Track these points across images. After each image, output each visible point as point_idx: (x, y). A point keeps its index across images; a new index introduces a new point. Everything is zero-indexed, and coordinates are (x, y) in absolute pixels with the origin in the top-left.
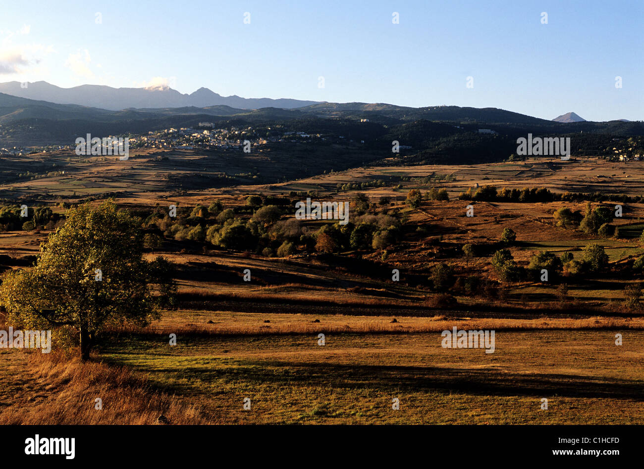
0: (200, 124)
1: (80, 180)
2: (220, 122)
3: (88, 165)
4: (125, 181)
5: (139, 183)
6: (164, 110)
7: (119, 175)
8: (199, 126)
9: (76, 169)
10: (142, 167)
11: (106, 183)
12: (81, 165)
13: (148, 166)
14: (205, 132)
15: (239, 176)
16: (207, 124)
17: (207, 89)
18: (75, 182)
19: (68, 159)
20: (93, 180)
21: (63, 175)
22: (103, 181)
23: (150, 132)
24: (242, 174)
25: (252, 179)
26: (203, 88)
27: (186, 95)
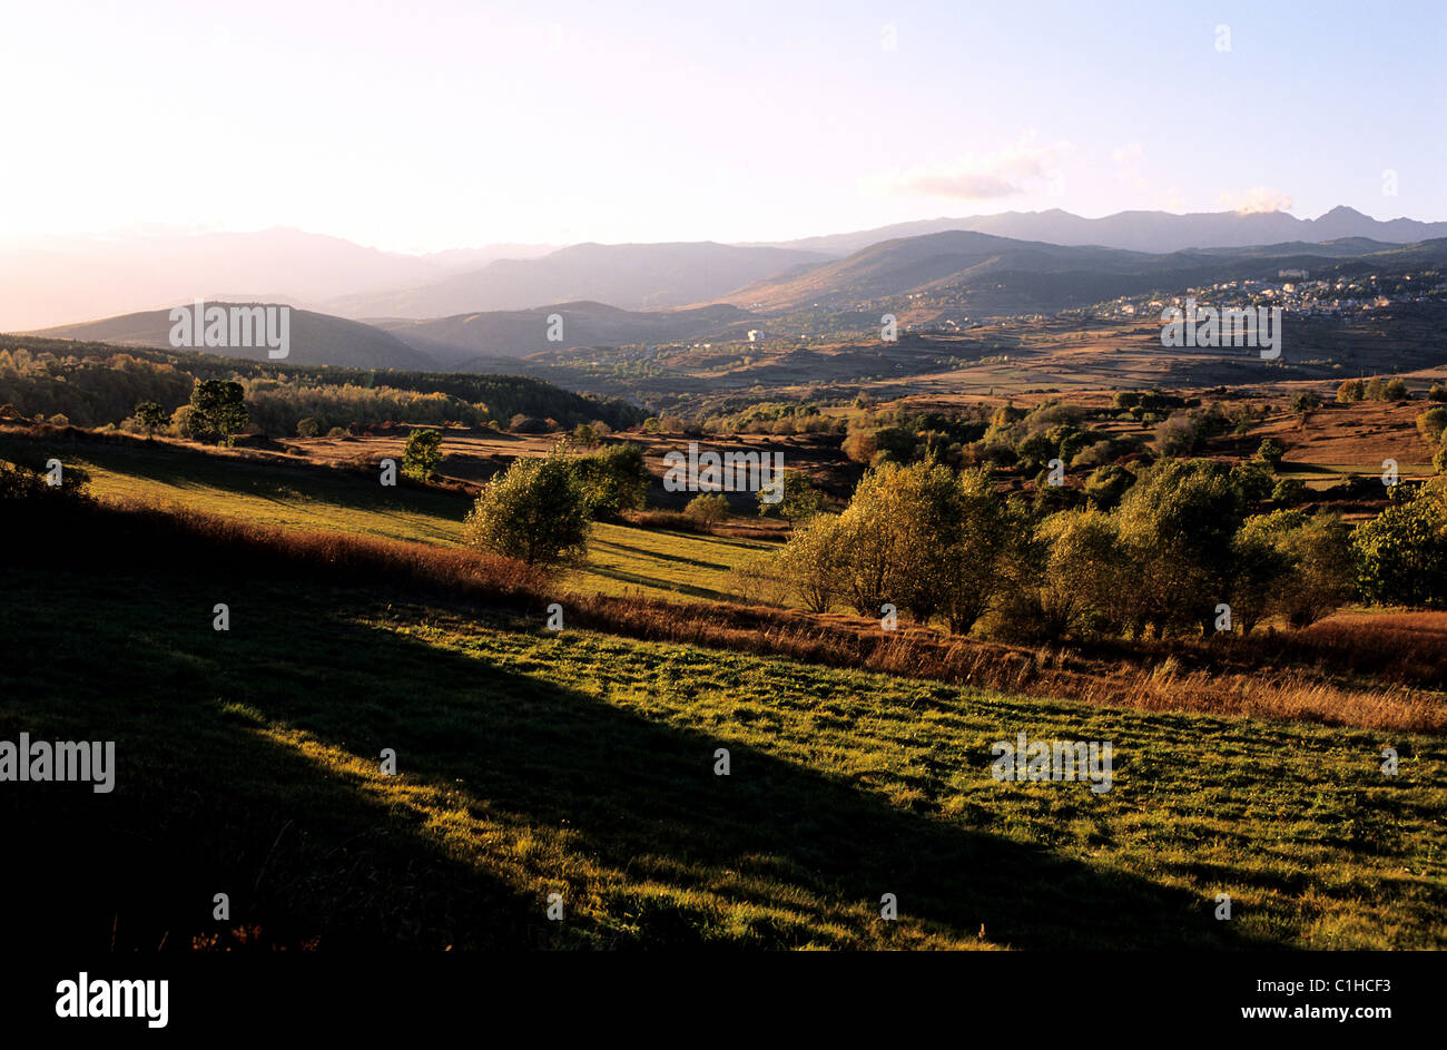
0: (1282, 274)
1: (1026, 370)
2: (1321, 269)
3: (1051, 345)
4: (1095, 371)
5: (1115, 376)
6: (1248, 250)
7: (1090, 362)
8: (1278, 277)
9: (1030, 353)
10: (1137, 349)
11: (1063, 376)
12: (1039, 345)
13: (1148, 347)
14: (1287, 287)
15: (1308, 366)
16: (1294, 273)
17: (1349, 209)
18: (1016, 374)
19: (1023, 337)
20: (1045, 370)
21: (1004, 363)
22: (1060, 373)
23: (1189, 290)
24: (1315, 362)
25: (1331, 370)
26: (1340, 207)
27: (1308, 221)
